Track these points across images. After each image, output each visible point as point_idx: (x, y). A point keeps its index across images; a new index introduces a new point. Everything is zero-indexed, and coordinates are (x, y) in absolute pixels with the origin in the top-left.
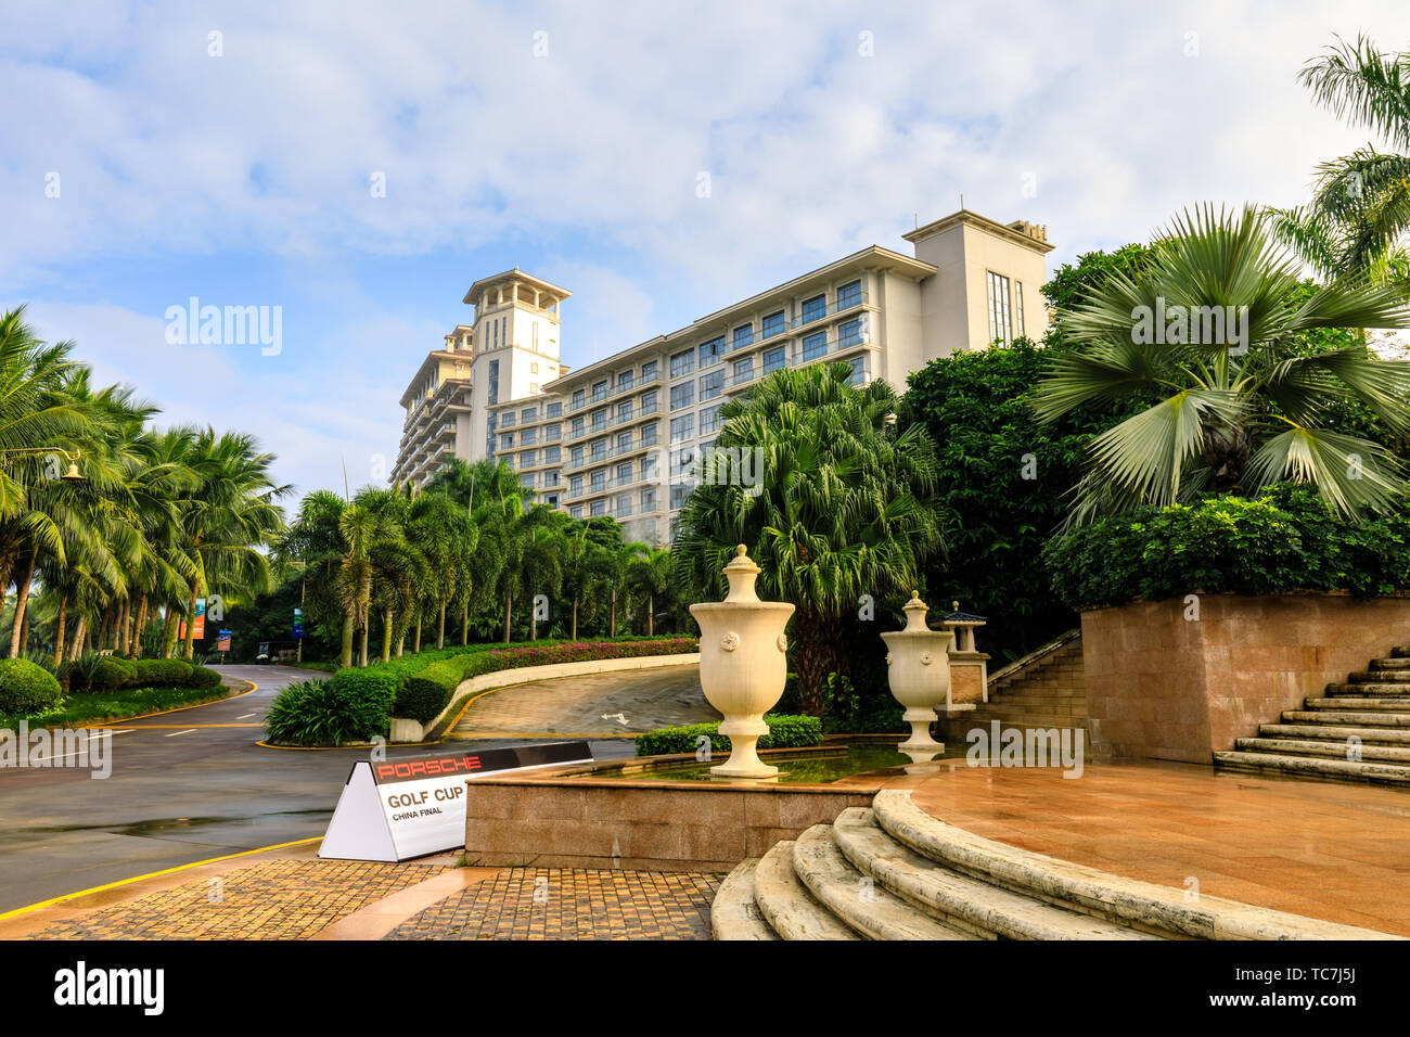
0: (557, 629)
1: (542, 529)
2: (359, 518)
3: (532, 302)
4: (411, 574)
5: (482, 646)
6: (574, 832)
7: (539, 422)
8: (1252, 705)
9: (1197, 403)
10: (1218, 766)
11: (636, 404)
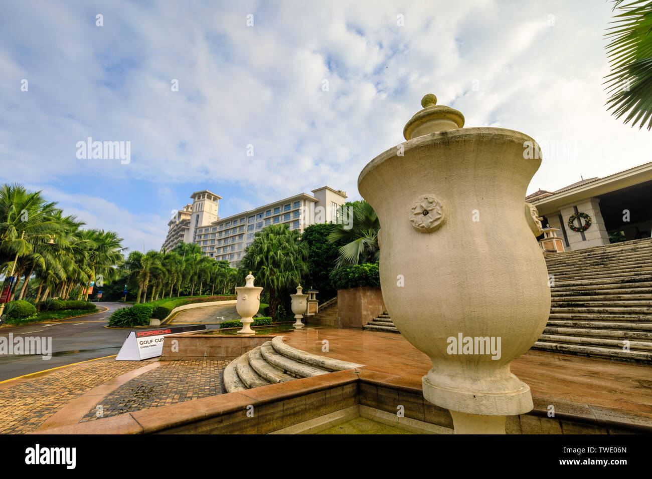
0: (208, 292)
1: (206, 263)
2: (147, 259)
3: (211, 199)
4: (162, 276)
5: (184, 297)
6: (194, 350)
7: (210, 232)
8: (372, 313)
9: (363, 241)
10: (364, 329)
11: (238, 229)
